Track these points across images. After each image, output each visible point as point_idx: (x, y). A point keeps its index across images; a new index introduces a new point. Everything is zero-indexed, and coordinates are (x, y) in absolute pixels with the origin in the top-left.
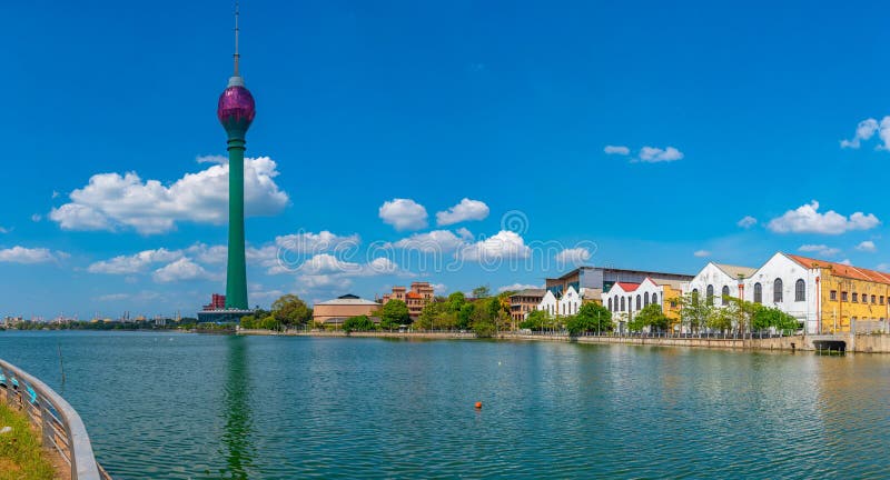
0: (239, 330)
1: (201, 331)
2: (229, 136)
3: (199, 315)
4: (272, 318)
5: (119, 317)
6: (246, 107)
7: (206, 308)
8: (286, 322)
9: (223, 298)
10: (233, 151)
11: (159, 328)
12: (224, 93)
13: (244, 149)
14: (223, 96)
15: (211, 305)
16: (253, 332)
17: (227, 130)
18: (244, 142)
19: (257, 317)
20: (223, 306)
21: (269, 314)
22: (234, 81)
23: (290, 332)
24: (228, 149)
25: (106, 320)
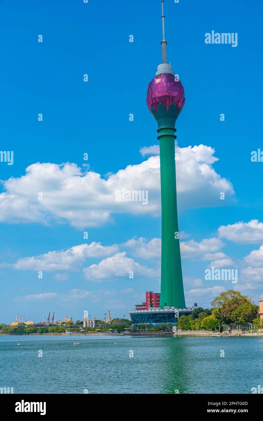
0: (177, 332)
1: (134, 333)
2: (159, 124)
3: (132, 315)
4: (212, 317)
5: (42, 320)
6: (175, 94)
7: (138, 307)
8: (229, 322)
9: (158, 296)
10: (163, 140)
11: (88, 330)
12: (153, 81)
13: (175, 137)
14: (152, 83)
15: (145, 304)
16: (192, 333)
17: (157, 119)
18: (175, 130)
19: (196, 316)
20: (157, 305)
21: (209, 313)
22: (162, 68)
23: (235, 332)
24: (158, 138)
25: (28, 323)
